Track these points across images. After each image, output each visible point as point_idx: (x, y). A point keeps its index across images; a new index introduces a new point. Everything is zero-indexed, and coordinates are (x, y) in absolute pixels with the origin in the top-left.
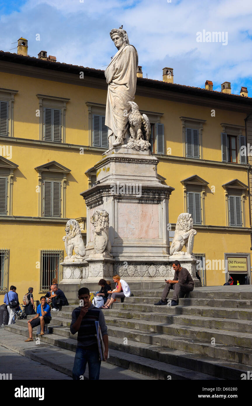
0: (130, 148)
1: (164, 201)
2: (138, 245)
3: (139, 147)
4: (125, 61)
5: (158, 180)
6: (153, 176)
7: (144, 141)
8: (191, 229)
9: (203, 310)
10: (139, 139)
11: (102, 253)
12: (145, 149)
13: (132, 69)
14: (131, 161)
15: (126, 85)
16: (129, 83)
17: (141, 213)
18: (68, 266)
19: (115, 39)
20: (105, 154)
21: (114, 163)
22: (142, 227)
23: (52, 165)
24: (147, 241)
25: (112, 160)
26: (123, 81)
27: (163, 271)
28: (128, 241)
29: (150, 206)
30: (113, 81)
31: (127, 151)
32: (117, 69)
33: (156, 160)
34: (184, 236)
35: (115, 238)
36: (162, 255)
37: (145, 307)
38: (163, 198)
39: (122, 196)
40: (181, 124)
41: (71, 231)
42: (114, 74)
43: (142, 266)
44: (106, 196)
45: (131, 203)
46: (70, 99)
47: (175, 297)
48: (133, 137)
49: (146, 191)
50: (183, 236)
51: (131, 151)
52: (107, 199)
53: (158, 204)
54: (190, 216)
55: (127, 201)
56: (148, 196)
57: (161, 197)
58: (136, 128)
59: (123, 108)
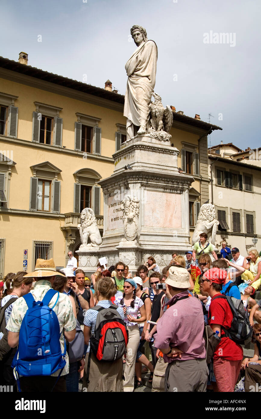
0: (154, 137)
2: (163, 234)
3: (162, 137)
4: (148, 54)
8: (214, 219)
10: (160, 130)
11: (134, 240)
12: (167, 140)
14: (155, 150)
15: (149, 77)
16: (152, 76)
17: (165, 202)
19: (136, 35)
20: (124, 144)
21: (139, 151)
22: (166, 216)
23: (46, 165)
24: (171, 230)
25: (137, 147)
26: (145, 73)
28: (154, 230)
29: (174, 195)
30: (135, 73)
31: (150, 140)
32: (140, 61)
33: (178, 152)
34: (208, 226)
35: (142, 226)
36: (185, 244)
38: (186, 188)
39: (149, 183)
41: (87, 219)
42: (137, 66)
43: (168, 255)
44: (133, 183)
46: (62, 109)
48: (154, 128)
49: (171, 180)
50: (206, 226)
51: (154, 141)
52: (133, 185)
53: (180, 194)
54: (213, 207)
55: (153, 189)
56: (173, 185)
57: (184, 188)
58: (157, 120)
59: (146, 99)
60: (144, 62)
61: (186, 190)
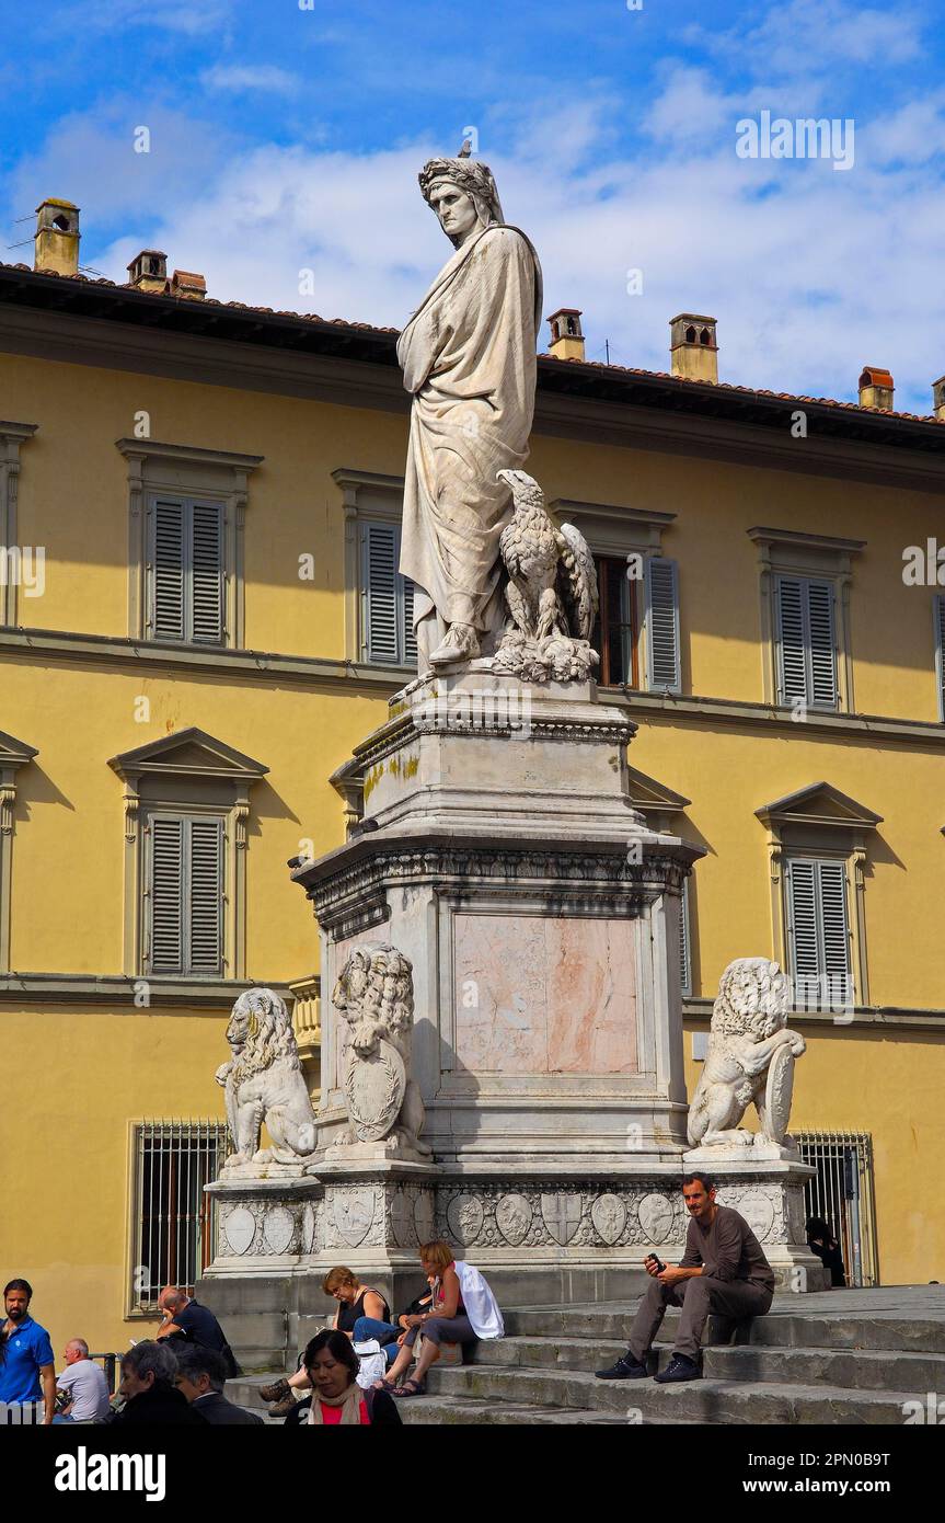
0: (509, 672)
1: (659, 903)
2: (544, 1103)
3: (549, 667)
4: (484, 295)
5: (632, 812)
6: (610, 794)
7: (568, 643)
8: (779, 1027)
9: (798, 1401)
10: (549, 632)
11: (384, 1139)
12: (575, 678)
13: (513, 330)
15: (490, 398)
16: (503, 391)
17: (556, 958)
18: (240, 1196)
19: (442, 202)
20: (398, 700)
21: (435, 739)
22: (560, 1021)
23: (188, 744)
24: (583, 1083)
26: (474, 384)
27: (656, 1220)
28: (499, 1084)
29: (596, 927)
30: (432, 381)
31: (491, 686)
32: (449, 330)
33: (623, 726)
34: (749, 1060)
35: (442, 1072)
36: (650, 1146)
37: (558, 1386)
38: (654, 890)
39: (472, 883)
40: (755, 559)
41: (255, 1040)
42: (437, 353)
43: (562, 1196)
44: (404, 885)
45: (510, 913)
46: (262, 459)
47: (687, 1342)
48: (521, 623)
49: (577, 861)
50: (742, 1061)
51: (509, 686)
52: (405, 896)
53: (631, 917)
54: (773, 973)
55: (494, 906)
56: (588, 883)
57: (646, 889)
58: (533, 586)
59: (475, 499)
60: (470, 334)
61: (654, 900)
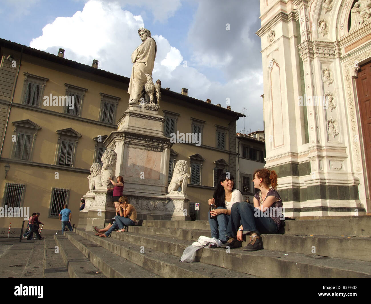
0: (143, 107)
1: (166, 150)
3: (150, 108)
5: (163, 134)
6: (159, 130)
7: (154, 104)
8: (186, 173)
10: (152, 102)
11: (107, 186)
12: (155, 110)
14: (142, 117)
15: (145, 63)
16: (147, 62)
17: (146, 158)
19: (141, 35)
21: (128, 117)
22: (146, 169)
24: (149, 180)
25: (127, 114)
26: (143, 61)
27: (160, 206)
28: (133, 179)
29: (154, 153)
30: (136, 61)
32: (140, 52)
33: (163, 119)
34: (180, 178)
36: (161, 193)
38: (165, 147)
39: (131, 142)
42: (137, 56)
43: (143, 201)
44: (119, 141)
45: (138, 148)
49: (151, 140)
50: (178, 178)
51: (143, 110)
52: (119, 143)
53: (161, 152)
54: (185, 163)
56: (153, 144)
58: (149, 94)
59: (141, 78)
60: (143, 53)
